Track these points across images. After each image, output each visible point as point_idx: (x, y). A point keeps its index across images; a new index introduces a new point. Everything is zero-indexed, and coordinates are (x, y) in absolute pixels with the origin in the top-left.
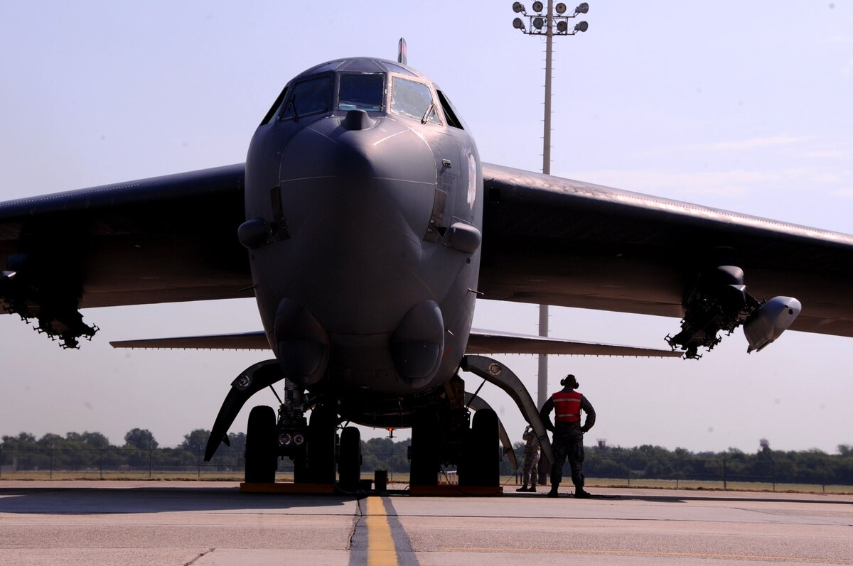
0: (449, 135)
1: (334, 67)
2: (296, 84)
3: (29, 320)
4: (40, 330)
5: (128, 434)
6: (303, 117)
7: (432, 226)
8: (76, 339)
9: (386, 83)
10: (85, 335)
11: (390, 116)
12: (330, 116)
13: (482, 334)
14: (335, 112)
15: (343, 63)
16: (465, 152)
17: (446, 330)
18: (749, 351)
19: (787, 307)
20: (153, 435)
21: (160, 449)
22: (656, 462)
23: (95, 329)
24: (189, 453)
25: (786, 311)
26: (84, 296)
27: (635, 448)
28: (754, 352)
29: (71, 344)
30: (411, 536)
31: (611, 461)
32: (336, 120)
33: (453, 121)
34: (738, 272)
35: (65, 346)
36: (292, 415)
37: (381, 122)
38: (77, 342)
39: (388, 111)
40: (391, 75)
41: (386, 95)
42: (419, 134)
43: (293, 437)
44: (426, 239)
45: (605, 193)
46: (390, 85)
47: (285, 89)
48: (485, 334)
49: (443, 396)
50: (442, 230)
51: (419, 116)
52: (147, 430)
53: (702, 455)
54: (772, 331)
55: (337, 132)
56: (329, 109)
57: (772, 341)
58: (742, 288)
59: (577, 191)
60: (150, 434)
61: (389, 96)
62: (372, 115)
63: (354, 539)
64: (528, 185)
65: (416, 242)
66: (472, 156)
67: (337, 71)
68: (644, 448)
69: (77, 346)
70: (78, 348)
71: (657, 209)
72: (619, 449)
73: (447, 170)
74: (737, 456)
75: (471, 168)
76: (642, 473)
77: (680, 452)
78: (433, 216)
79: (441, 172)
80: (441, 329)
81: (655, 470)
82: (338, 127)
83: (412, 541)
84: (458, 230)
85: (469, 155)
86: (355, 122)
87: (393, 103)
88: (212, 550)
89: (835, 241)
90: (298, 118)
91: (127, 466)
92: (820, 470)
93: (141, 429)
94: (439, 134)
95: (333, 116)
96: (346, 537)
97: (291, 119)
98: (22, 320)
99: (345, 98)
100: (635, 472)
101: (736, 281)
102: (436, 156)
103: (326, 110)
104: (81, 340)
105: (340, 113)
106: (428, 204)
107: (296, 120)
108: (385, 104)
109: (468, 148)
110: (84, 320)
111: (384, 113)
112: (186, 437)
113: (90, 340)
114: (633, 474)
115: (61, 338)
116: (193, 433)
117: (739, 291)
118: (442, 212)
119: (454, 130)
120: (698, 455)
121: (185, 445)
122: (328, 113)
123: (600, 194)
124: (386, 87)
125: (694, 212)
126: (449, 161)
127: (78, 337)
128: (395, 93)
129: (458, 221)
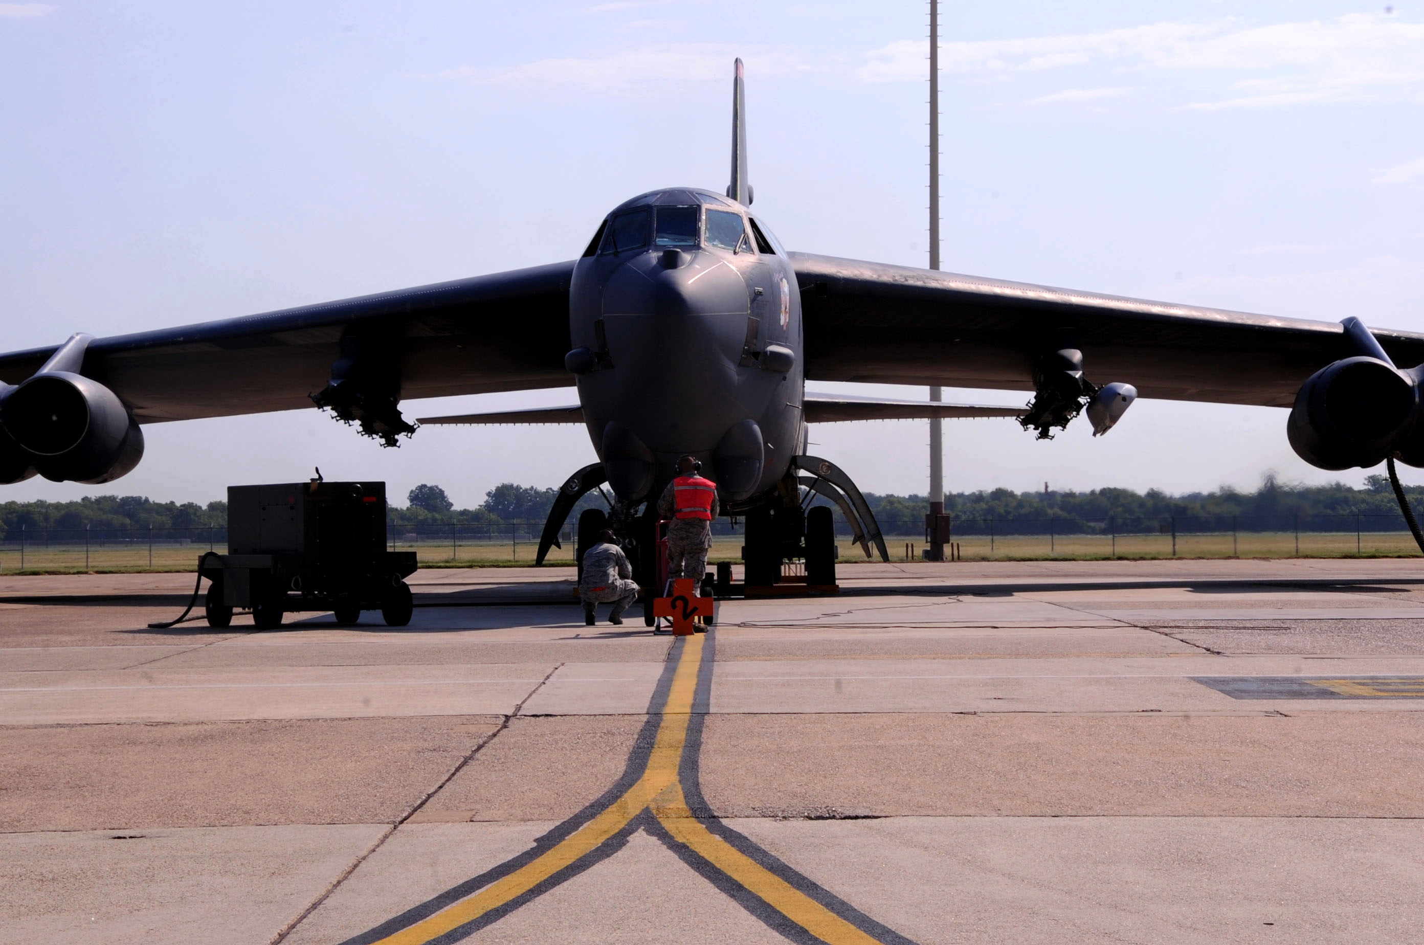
0: (761, 263)
1: (652, 201)
2: (616, 217)
3: (351, 422)
4: (363, 433)
5: (412, 492)
6: (622, 251)
7: (745, 352)
8: (396, 437)
9: (700, 216)
10: (405, 434)
11: (704, 250)
12: (647, 251)
13: (837, 401)
14: (653, 247)
15: (659, 196)
16: (776, 277)
17: (766, 444)
18: (1094, 434)
19: (1119, 394)
20: (446, 494)
21: (455, 511)
22: (1120, 509)
23: (415, 427)
24: (493, 517)
25: (1119, 399)
26: (402, 391)
27: (1093, 492)
28: (1098, 435)
29: (391, 442)
30: (718, 647)
31: (1060, 512)
32: (654, 256)
33: (765, 247)
34: (1076, 356)
35: (386, 445)
36: (623, 519)
37: (695, 257)
38: (397, 441)
39: (702, 245)
40: (704, 207)
41: (700, 228)
42: (731, 266)
43: (624, 540)
44: (742, 364)
45: (937, 280)
46: (704, 217)
47: (605, 222)
48: (841, 401)
49: (776, 494)
50: (756, 355)
51: (731, 246)
52: (437, 487)
53: (1183, 499)
54: (1108, 419)
55: (654, 273)
56: (647, 244)
57: (1110, 427)
58: (1078, 375)
59: (906, 280)
60: (442, 492)
61: (703, 228)
62: (686, 249)
63: (671, 652)
64: (855, 278)
65: (731, 369)
66: (784, 280)
67: (653, 205)
68: (1105, 492)
69: (398, 444)
70: (399, 447)
71: (992, 294)
72: (1071, 495)
73: (760, 298)
74: (1230, 497)
75: (784, 292)
76: (1102, 525)
77: (1154, 495)
78: (747, 343)
79: (753, 301)
80: (760, 444)
81: (1120, 521)
82: (655, 266)
83: (717, 652)
84: (772, 353)
85: (781, 280)
86: (671, 260)
87: (707, 235)
88: (563, 664)
89: (1181, 316)
90: (619, 252)
91: (414, 535)
92: (1343, 511)
93: (429, 485)
94: (751, 264)
95: (650, 251)
96: (665, 651)
97: (611, 254)
98: (345, 423)
99: (662, 231)
100: (1092, 524)
101: (1074, 367)
102: (748, 286)
103: (644, 246)
104: (401, 437)
105: (657, 248)
106: (742, 331)
107: (616, 254)
108: (699, 237)
109: (780, 273)
110: (404, 418)
111: (697, 247)
112: (489, 494)
113: (410, 438)
114: (1090, 527)
115: (381, 437)
116: (498, 489)
117: (1075, 378)
118: (756, 338)
119: (767, 257)
120: (1179, 498)
121: (487, 505)
122: (646, 249)
123: (931, 281)
124: (700, 220)
125: (1031, 294)
126: (761, 289)
127: (398, 434)
128: (708, 226)
129: (771, 344)
